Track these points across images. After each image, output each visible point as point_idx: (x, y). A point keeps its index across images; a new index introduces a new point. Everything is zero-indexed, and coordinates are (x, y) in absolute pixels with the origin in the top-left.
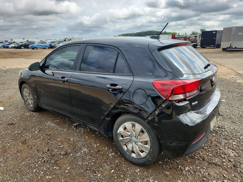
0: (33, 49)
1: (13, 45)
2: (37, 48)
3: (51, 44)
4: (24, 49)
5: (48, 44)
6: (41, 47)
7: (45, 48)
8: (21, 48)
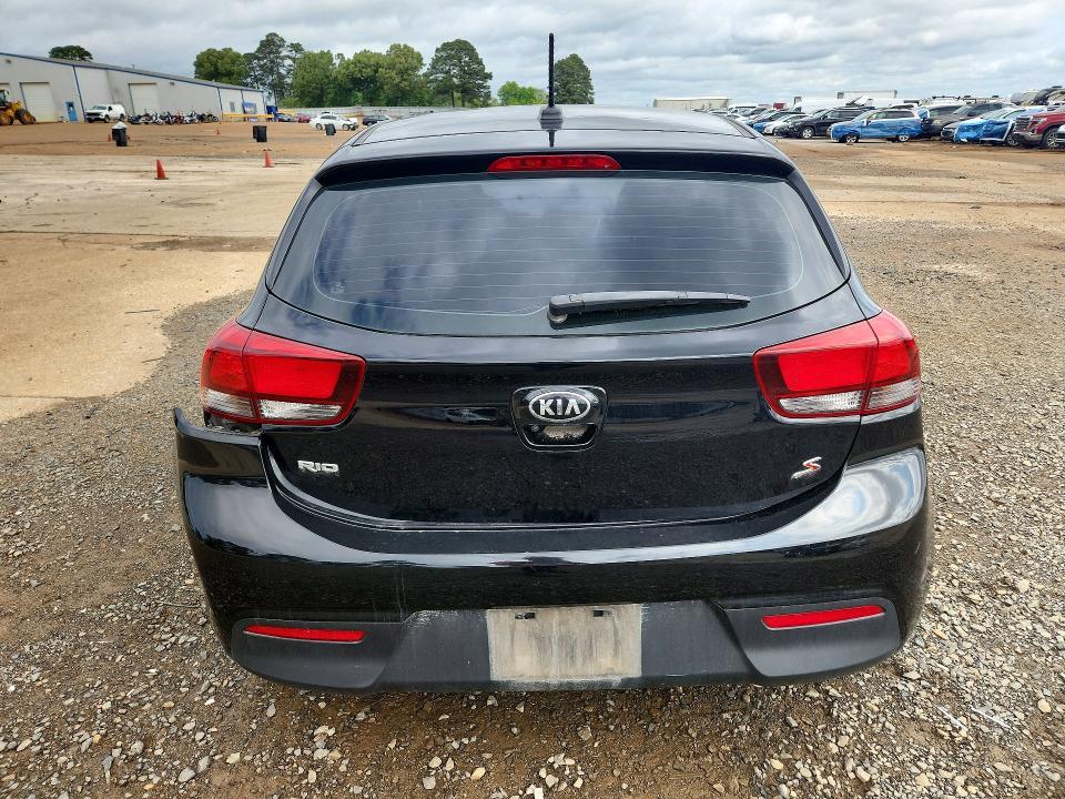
0: (842, 140)
1: (779, 123)
2: (858, 138)
3: (931, 121)
4: (810, 138)
5: (917, 117)
6: (878, 132)
7: (895, 140)
8: (800, 137)
